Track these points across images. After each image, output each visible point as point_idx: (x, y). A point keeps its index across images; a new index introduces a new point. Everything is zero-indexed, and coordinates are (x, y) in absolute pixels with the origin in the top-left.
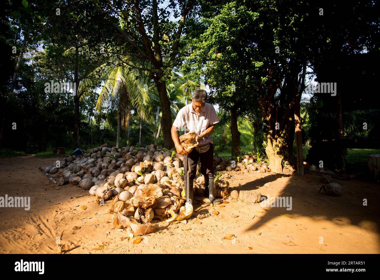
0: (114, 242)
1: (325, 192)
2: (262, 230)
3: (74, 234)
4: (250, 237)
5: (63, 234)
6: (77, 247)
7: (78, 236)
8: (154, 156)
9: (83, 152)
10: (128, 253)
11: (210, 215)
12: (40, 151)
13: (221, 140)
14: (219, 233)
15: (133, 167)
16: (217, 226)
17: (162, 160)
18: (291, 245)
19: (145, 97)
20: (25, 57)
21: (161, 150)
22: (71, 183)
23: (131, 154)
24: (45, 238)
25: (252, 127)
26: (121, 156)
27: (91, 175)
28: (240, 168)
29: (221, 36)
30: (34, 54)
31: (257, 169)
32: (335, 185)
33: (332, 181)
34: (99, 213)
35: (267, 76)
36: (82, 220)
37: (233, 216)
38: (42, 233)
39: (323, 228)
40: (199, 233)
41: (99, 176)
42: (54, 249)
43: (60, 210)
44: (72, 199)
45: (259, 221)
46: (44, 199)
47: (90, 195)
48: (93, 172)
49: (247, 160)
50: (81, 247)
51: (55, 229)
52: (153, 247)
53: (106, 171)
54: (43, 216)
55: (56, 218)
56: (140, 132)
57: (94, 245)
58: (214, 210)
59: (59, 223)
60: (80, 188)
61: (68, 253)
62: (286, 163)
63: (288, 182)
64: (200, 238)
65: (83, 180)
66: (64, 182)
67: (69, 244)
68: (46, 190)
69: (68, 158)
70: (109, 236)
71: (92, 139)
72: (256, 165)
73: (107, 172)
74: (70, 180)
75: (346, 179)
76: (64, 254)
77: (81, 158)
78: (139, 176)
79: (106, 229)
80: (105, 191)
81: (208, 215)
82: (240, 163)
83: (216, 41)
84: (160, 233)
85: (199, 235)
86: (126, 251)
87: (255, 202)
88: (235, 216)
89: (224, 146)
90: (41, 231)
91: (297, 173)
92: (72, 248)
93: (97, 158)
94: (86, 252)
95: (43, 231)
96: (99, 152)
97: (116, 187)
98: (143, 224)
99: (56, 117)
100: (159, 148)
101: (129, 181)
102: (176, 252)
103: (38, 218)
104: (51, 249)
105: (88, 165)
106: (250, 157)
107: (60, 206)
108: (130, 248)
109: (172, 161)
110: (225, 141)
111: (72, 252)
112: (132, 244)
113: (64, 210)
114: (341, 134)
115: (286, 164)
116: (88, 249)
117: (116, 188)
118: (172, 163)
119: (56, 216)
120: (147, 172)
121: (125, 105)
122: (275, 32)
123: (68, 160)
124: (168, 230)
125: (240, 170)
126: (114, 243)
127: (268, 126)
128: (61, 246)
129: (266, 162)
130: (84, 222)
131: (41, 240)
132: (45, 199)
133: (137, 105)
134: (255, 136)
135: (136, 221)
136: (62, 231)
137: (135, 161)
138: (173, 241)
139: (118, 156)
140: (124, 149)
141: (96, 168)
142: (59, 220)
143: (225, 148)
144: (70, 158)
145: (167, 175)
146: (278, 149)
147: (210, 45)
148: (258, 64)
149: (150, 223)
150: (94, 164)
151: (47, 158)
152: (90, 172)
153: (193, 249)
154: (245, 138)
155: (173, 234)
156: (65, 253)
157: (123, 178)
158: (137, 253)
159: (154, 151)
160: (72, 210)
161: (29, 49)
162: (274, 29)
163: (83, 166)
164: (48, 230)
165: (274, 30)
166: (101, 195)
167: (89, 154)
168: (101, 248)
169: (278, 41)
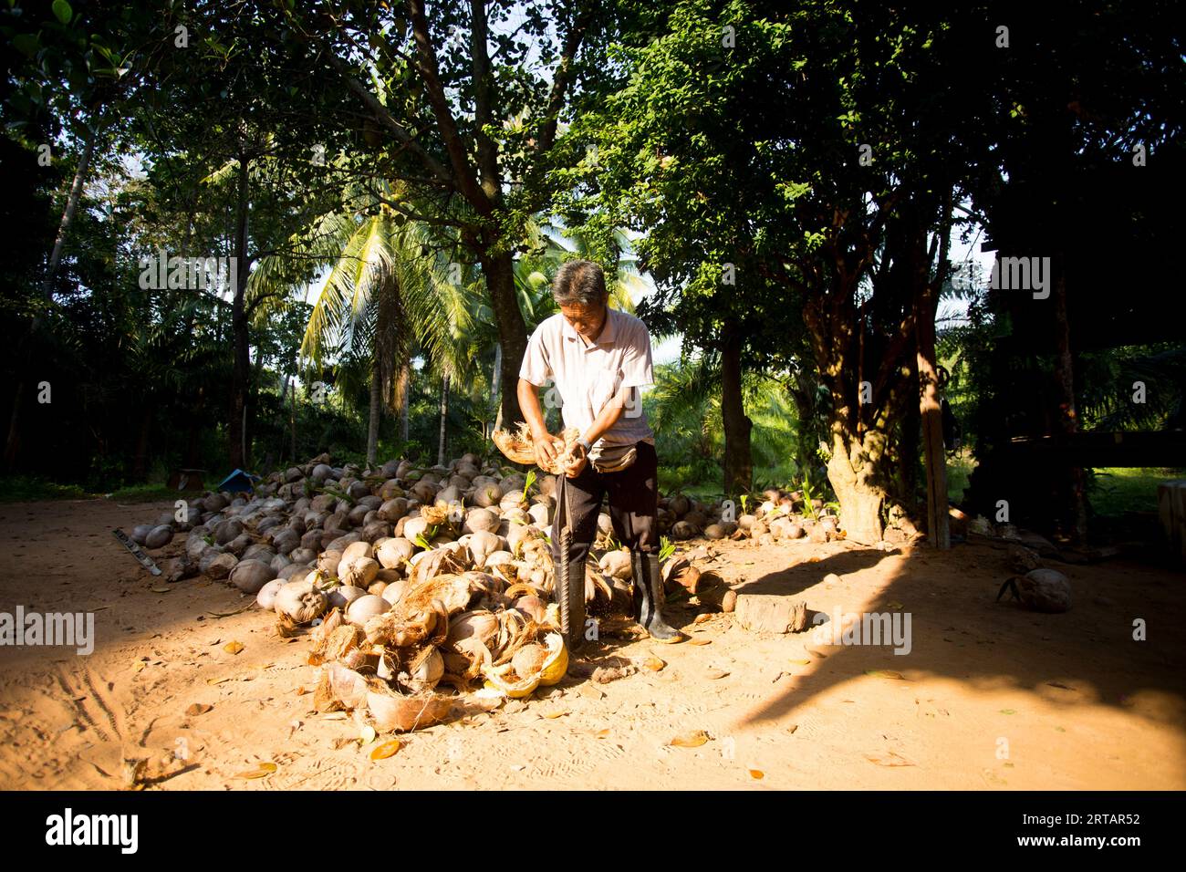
0: (312, 754)
1: (1018, 599)
2: (802, 716)
3: (186, 726)
4: (758, 739)
5: (153, 726)
6: (188, 768)
7: (198, 733)
8: (472, 488)
9: (255, 480)
10: (349, 787)
11: (636, 670)
12: (130, 483)
13: (695, 450)
14: (657, 727)
15: (400, 522)
16: (654, 705)
17: (496, 502)
18: (891, 765)
19: (457, 314)
20: (90, 194)
21: (494, 473)
22: (207, 573)
23: (399, 484)
24: (92, 742)
25: (792, 407)
26: (368, 492)
27: (268, 547)
28: (749, 529)
29: (671, 100)
30: (118, 185)
31: (803, 534)
32: (1049, 577)
33: (1039, 566)
34: (278, 665)
35: (823, 230)
36: (222, 685)
37: (712, 673)
38: (85, 723)
39: (1002, 711)
40: (591, 725)
41: (294, 552)
42: (114, 774)
43: (158, 653)
44: (203, 623)
45: (793, 688)
46: (112, 622)
47: (257, 609)
48: (278, 538)
49: (773, 506)
50: (203, 769)
51: (130, 711)
52: (435, 769)
53: (315, 536)
54: (99, 673)
55: (138, 678)
56: (443, 424)
57: (246, 761)
58: (652, 656)
59: (148, 694)
60: (232, 590)
61: (155, 788)
62: (895, 512)
63: (898, 572)
64: (594, 743)
65: (241, 564)
66: (184, 570)
67: (166, 760)
68: (123, 596)
69: (206, 501)
70: (298, 735)
71: (294, 445)
72: (800, 521)
73: (320, 539)
74: (203, 564)
75: (1086, 559)
76: (142, 792)
77: (248, 498)
78: (417, 550)
79: (290, 714)
80: (305, 594)
81: (628, 671)
82: (749, 513)
83: (658, 119)
84: (464, 724)
85: (592, 731)
86: (345, 781)
87: (787, 632)
88: (715, 672)
89: (704, 468)
90: (82, 719)
91: (929, 543)
92: (173, 771)
93: (295, 497)
94: (216, 785)
95: (90, 721)
96: (303, 481)
97: (342, 584)
98: (409, 696)
99: (178, 376)
100: (490, 466)
101: (386, 567)
102: (510, 784)
103: (81, 680)
104: (104, 773)
105: (264, 520)
106: (782, 495)
107: (159, 644)
108: (361, 769)
109: (525, 504)
110: (708, 451)
111: (170, 786)
112: (369, 758)
113: (170, 655)
114: (1069, 418)
115: (895, 515)
116: (222, 776)
117: (342, 587)
118: (527, 509)
119: (142, 674)
120: (442, 538)
121: (394, 339)
122: (845, 86)
123: (206, 507)
124: (491, 717)
125: (750, 536)
126: (311, 756)
127: (834, 395)
128: (132, 765)
129: (832, 512)
130: (225, 691)
131: (78, 747)
132: (117, 622)
133: (432, 339)
134: (802, 433)
135: (386, 686)
136: (151, 720)
137: (409, 506)
138: (503, 750)
139: (359, 490)
140: (380, 469)
141: (288, 528)
142: (149, 684)
143: (709, 472)
144: (213, 499)
145: (506, 548)
146: (867, 469)
147: (640, 130)
148: (794, 191)
149: (431, 694)
150: (283, 515)
151: (145, 502)
152: (266, 541)
153: (566, 777)
154: (771, 441)
155: (507, 730)
156: (146, 787)
157: (366, 555)
158: (379, 787)
159: (472, 476)
160: (195, 655)
161: (102, 169)
162: (842, 80)
163: (249, 521)
164: (105, 714)
165: (841, 83)
166: (293, 608)
167: (273, 487)
168: (264, 772)
169: (854, 114)
